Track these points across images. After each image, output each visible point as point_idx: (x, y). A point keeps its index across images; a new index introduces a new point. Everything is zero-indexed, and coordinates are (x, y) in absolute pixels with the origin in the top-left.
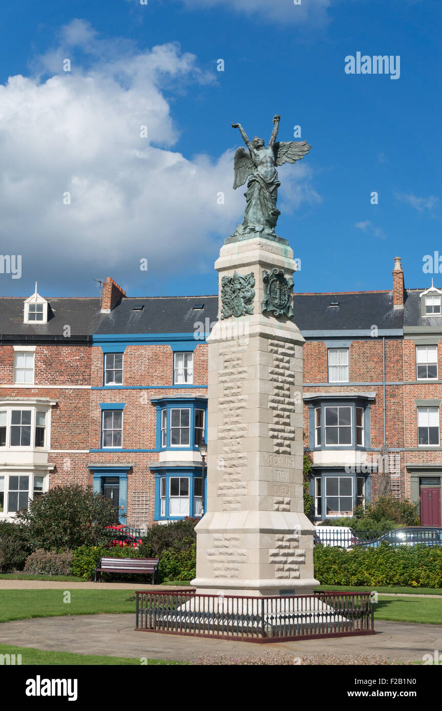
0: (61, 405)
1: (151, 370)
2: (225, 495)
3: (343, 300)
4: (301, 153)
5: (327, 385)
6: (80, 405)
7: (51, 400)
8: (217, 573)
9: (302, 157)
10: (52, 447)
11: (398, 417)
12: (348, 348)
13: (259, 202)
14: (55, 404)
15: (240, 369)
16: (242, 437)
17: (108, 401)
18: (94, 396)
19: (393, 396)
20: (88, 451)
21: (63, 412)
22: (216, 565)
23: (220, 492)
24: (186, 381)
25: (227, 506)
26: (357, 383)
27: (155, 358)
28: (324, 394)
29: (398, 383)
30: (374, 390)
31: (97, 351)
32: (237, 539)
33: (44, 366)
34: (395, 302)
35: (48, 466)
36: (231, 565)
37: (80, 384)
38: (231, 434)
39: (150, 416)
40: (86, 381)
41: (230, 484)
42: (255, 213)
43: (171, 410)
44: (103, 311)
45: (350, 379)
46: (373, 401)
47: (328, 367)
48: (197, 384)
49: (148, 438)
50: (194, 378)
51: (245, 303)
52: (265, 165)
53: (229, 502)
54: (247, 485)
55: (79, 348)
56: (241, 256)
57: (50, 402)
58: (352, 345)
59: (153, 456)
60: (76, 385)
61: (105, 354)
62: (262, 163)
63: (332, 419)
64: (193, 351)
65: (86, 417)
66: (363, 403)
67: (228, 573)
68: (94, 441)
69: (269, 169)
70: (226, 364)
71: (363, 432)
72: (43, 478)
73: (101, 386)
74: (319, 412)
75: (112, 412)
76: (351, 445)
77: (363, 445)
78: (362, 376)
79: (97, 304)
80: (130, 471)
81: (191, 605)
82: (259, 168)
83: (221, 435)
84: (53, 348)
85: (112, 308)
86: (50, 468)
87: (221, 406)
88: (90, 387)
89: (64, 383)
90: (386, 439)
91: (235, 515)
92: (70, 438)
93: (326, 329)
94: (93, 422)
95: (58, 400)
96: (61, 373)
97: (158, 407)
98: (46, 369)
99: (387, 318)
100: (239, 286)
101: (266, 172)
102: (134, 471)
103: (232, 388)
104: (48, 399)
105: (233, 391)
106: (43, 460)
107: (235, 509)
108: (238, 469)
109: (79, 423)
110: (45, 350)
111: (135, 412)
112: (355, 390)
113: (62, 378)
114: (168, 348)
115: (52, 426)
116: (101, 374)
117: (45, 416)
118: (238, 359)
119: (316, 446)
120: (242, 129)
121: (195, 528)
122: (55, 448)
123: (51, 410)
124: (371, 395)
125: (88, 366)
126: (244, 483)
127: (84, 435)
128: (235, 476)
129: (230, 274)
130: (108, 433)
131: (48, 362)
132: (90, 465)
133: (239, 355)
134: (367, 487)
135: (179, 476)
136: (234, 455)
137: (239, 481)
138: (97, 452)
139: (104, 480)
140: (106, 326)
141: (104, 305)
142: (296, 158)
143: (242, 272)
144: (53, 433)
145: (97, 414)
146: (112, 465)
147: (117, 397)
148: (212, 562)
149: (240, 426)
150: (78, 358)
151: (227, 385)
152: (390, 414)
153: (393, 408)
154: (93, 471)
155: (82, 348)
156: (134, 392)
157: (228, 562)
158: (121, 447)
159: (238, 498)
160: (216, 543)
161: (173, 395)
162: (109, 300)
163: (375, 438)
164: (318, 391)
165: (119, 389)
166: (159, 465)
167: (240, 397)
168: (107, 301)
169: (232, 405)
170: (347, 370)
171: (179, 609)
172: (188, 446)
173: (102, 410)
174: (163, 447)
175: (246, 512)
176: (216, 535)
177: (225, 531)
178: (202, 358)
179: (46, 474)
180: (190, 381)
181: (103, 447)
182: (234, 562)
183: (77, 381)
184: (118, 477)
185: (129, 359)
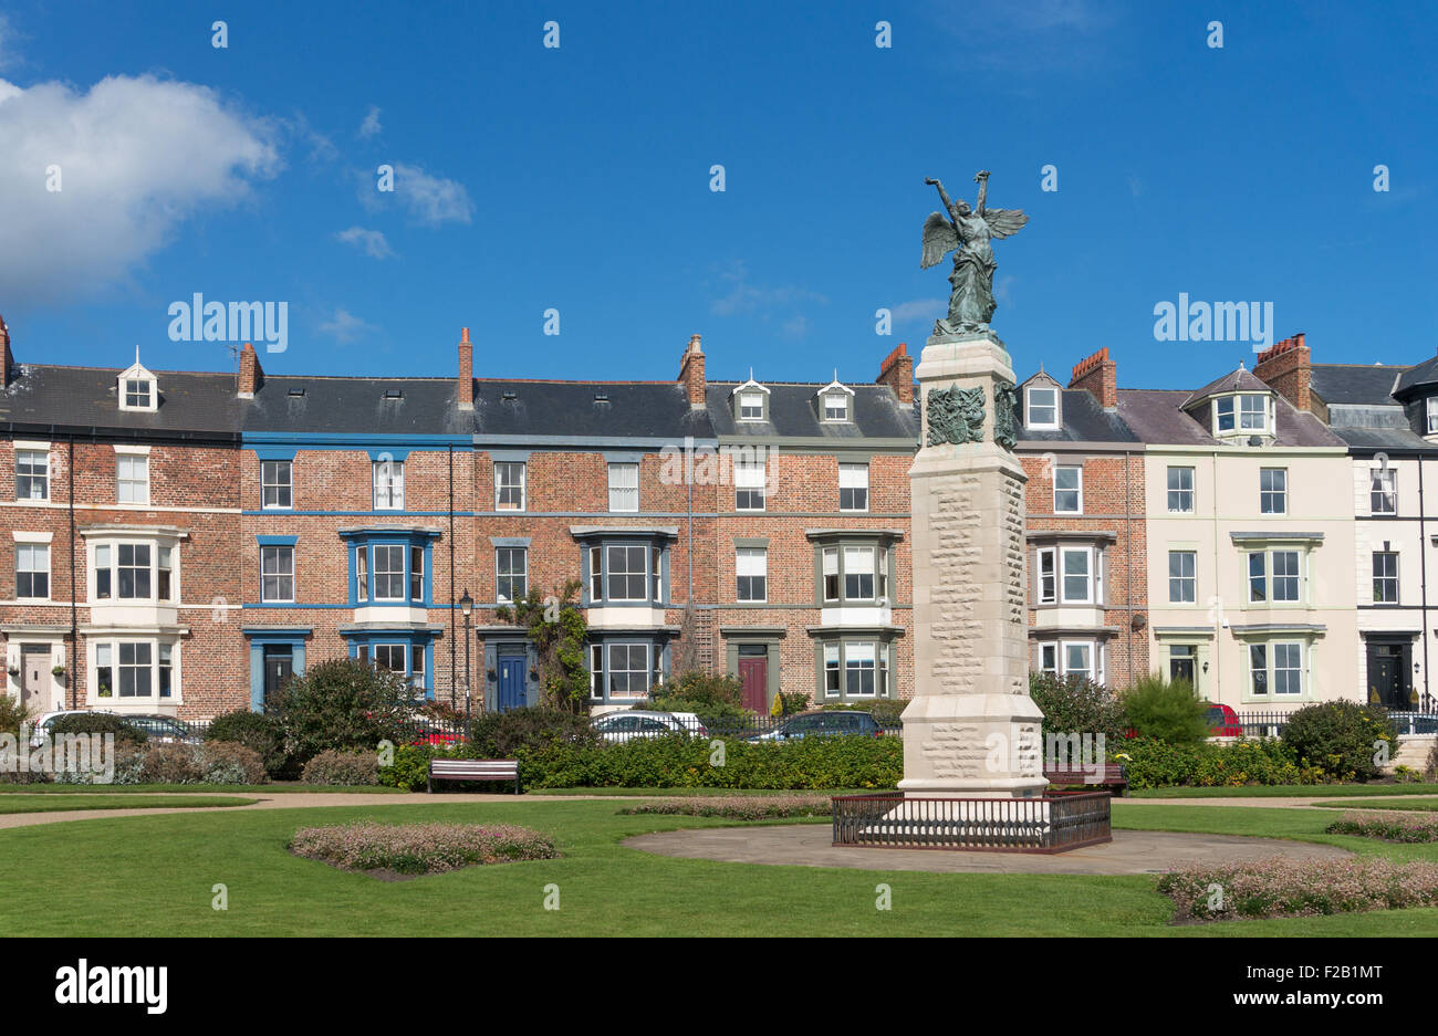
0: (195, 537)
1: (337, 488)
2: (946, 674)
3: (615, 392)
4: (1014, 227)
5: (605, 514)
6: (225, 538)
7: (181, 530)
8: (942, 772)
9: (1016, 232)
10: (184, 600)
11: (709, 562)
12: (638, 464)
13: (974, 291)
14: (186, 535)
15: (968, 514)
16: (973, 600)
17: (271, 533)
18: (247, 524)
19: (702, 532)
20: (241, 607)
21: (199, 549)
22: (938, 762)
23: (937, 670)
24: (391, 505)
25: (949, 688)
26: (651, 514)
27: (344, 470)
28: (603, 528)
29: (710, 515)
30: (676, 524)
31: (249, 458)
32: (973, 730)
33: (165, 478)
34: (694, 399)
35: (179, 629)
36: (964, 762)
37: (225, 507)
38: (955, 596)
39: (339, 554)
40: (234, 500)
41: (955, 661)
42: (969, 306)
43: (373, 547)
44: (242, 395)
45: (640, 507)
46: (674, 540)
47: (607, 490)
48: (410, 510)
49: (336, 588)
50: (406, 501)
51: (970, 427)
52: (981, 241)
53: (954, 683)
54: (984, 662)
55: (219, 451)
56: (962, 362)
57: (177, 532)
58: (644, 460)
59: (345, 615)
60: (217, 507)
61: (261, 461)
62: (977, 237)
63: (617, 564)
64: (403, 462)
65: (235, 555)
66: (661, 541)
67: (959, 772)
68: (250, 591)
69: (987, 247)
70: (943, 506)
71: (660, 581)
72: (171, 646)
73: (257, 510)
74: (597, 555)
75: (279, 550)
76: (646, 600)
77: (660, 600)
78: (658, 504)
79: (231, 384)
80: (308, 635)
81: (900, 812)
82: (973, 244)
83: (936, 597)
84: (179, 450)
85: (256, 391)
86: (182, 632)
87: (936, 560)
88: (239, 511)
89: (197, 504)
90: (693, 593)
91: (963, 699)
92: (211, 586)
93: (603, 434)
94: (247, 563)
95: (190, 530)
96: (193, 489)
97: (352, 543)
98: (170, 481)
99: (687, 422)
100: (960, 404)
101: (983, 250)
102: (315, 635)
103: (954, 537)
104: (173, 528)
105: (956, 541)
106: (171, 620)
107: (964, 692)
108: (970, 642)
109: (225, 564)
110: (167, 453)
111: (314, 549)
112: (649, 523)
113: (195, 497)
114: (364, 456)
115: (182, 569)
116: (256, 492)
117: (169, 552)
118: (965, 500)
119: (592, 601)
120: (942, 187)
121: (902, 716)
122: (189, 602)
123: (179, 544)
124: (672, 530)
125: (235, 479)
126: (979, 660)
127: (233, 583)
128: (962, 651)
129: (945, 386)
130: (269, 580)
131: (172, 473)
132: (243, 627)
133: (965, 495)
134: (666, 658)
135: (390, 644)
136: (961, 623)
137: (970, 656)
138: (254, 608)
139: (267, 649)
140: (253, 417)
141: (243, 385)
142: (1007, 232)
143: (964, 385)
144: (183, 579)
145: (252, 551)
146: (281, 627)
147: (285, 527)
148: (930, 758)
149: (969, 586)
150: (219, 466)
151: (945, 533)
152: (699, 557)
153: (702, 549)
154: (249, 636)
155: (224, 452)
156: (312, 519)
157: (959, 758)
158: (292, 601)
159: (968, 678)
160: (938, 734)
161: (373, 525)
162: (251, 378)
163: (677, 590)
164: (595, 523)
165: (287, 514)
166: (355, 628)
167: (968, 550)
168: (247, 381)
169: (955, 560)
170: (636, 494)
171: (885, 817)
172: (402, 600)
173: (261, 546)
174: (360, 601)
175: (984, 695)
176: (937, 725)
177: (954, 720)
178: (417, 472)
179: (175, 642)
180: (399, 505)
181: (264, 601)
182: (970, 758)
183: (219, 501)
184: (291, 645)
185: (301, 471)
